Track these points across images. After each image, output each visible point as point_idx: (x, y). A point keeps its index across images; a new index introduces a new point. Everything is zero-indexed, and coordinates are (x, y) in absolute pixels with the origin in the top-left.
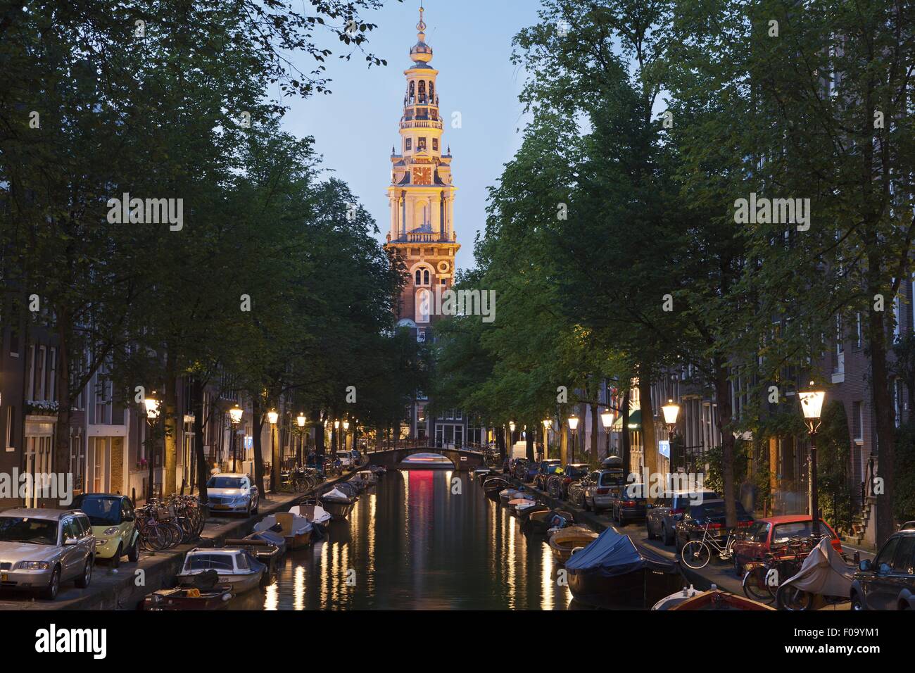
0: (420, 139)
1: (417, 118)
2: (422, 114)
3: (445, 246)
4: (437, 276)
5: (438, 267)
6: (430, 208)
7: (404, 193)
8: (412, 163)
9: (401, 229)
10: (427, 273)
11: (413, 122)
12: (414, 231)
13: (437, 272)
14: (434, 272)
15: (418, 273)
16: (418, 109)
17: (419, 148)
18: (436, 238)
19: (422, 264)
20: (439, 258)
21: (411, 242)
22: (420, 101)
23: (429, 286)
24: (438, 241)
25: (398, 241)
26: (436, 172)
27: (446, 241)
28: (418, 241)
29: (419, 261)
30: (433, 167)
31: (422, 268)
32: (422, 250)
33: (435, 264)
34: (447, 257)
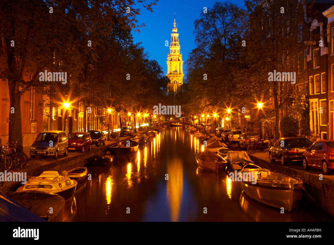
0: (175, 50)
1: (174, 45)
2: (175, 44)
3: (180, 75)
4: (179, 82)
5: (179, 80)
6: (177, 66)
7: (171, 63)
8: (173, 56)
9: (170, 71)
10: (176, 81)
11: (173, 46)
12: (173, 72)
13: (179, 81)
14: (178, 81)
15: (174, 81)
16: (174, 43)
17: (174, 52)
18: (178, 73)
19: (175, 79)
20: (179, 78)
21: (173, 74)
22: (175, 41)
23: (177, 84)
24: (179, 74)
25: (170, 74)
26: (178, 58)
27: (181, 74)
28: (174, 74)
29: (174, 79)
30: (178, 57)
31: (175, 80)
32: (175, 76)
33: (178, 79)
34: (181, 78)
